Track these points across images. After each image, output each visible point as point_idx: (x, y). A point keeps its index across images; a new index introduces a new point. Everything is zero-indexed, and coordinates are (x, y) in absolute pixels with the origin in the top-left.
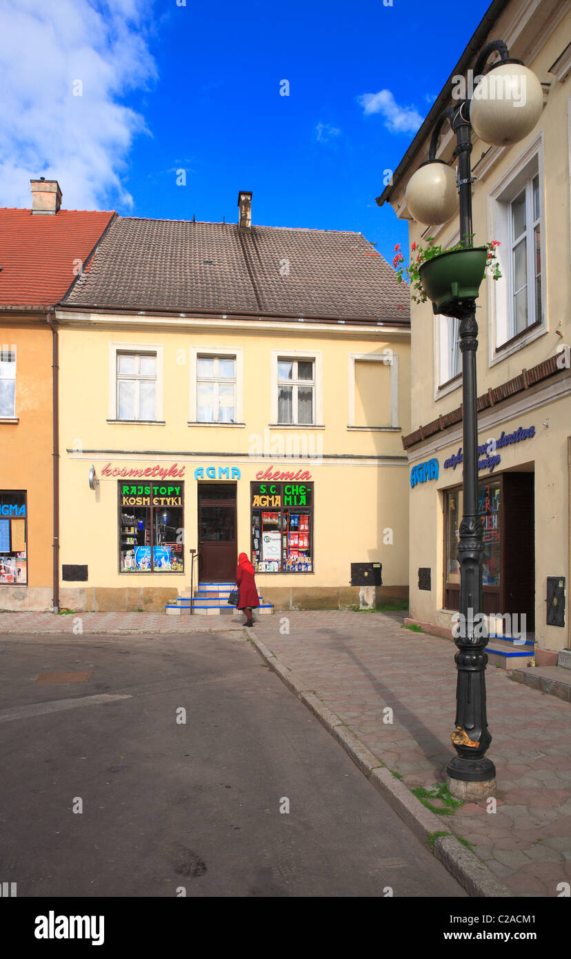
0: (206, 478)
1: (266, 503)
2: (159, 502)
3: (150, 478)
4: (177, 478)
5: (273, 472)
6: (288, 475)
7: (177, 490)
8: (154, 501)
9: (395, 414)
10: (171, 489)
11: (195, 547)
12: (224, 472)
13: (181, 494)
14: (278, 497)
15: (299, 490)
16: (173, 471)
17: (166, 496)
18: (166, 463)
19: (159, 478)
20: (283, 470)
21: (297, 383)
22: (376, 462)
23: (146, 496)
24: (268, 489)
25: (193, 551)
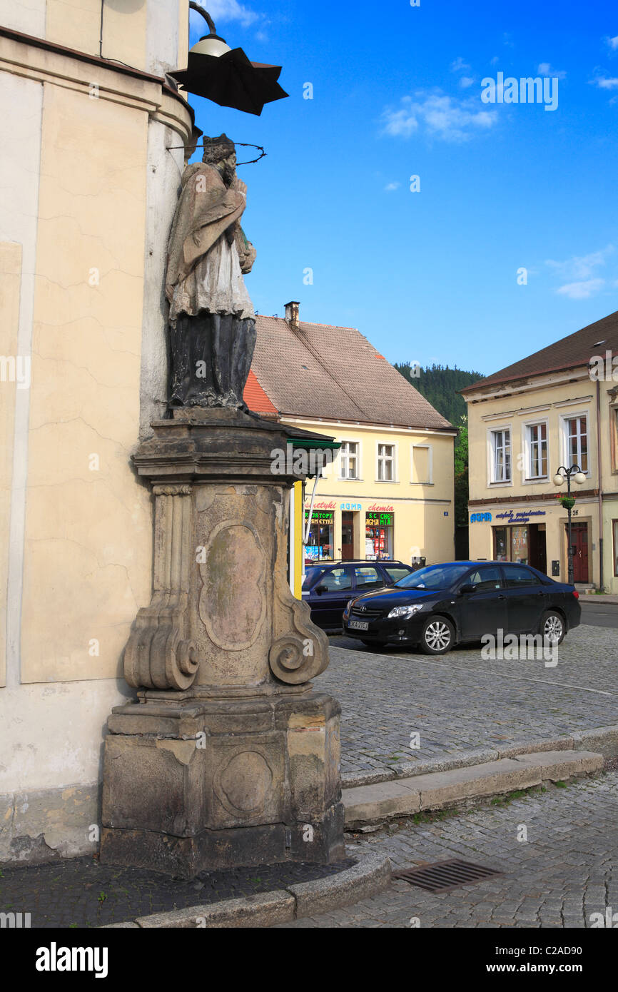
0: (346, 510)
1: (372, 523)
2: (322, 522)
3: (320, 509)
4: (332, 509)
5: (376, 506)
6: (384, 509)
7: (331, 515)
8: (320, 521)
9: (431, 477)
10: (328, 515)
11: (341, 547)
12: (354, 506)
13: (333, 518)
14: (378, 520)
15: (386, 516)
16: (330, 506)
17: (325, 518)
18: (327, 501)
19: (323, 509)
20: (381, 506)
21: (385, 457)
22: (423, 502)
23: (316, 519)
24: (373, 515)
25: (339, 550)
